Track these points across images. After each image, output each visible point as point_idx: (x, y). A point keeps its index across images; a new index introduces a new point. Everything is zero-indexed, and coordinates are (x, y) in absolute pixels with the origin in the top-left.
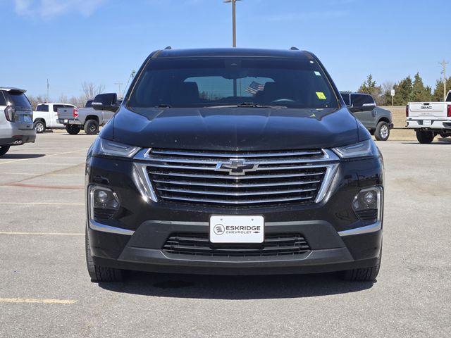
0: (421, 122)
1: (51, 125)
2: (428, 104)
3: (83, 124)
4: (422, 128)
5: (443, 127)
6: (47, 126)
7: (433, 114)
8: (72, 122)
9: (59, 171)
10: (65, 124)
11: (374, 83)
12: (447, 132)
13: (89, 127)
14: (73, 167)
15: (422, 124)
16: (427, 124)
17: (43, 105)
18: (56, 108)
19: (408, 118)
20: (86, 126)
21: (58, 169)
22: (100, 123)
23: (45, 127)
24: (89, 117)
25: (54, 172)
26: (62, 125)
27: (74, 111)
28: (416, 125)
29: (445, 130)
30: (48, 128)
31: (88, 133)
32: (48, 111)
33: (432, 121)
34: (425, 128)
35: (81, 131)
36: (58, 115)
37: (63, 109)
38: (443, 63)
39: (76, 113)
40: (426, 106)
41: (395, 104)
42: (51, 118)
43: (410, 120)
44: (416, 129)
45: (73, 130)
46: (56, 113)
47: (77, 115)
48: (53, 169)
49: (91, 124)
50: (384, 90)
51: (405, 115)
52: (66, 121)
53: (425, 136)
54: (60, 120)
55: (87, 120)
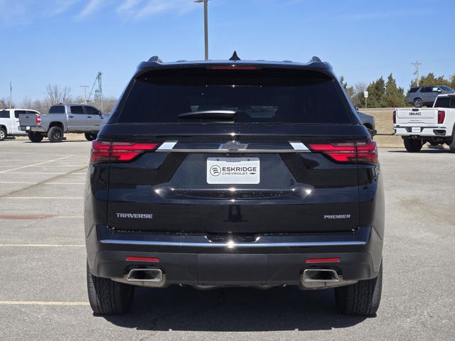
0: (409, 129)
1: (13, 132)
2: (417, 110)
3: (46, 131)
4: (411, 136)
5: (433, 134)
6: (8, 133)
7: (423, 120)
8: (34, 130)
9: (17, 192)
10: (27, 131)
11: (346, 84)
12: (438, 140)
13: (53, 134)
14: (32, 186)
15: (411, 131)
16: (416, 132)
17: (4, 112)
18: (17, 114)
19: (395, 125)
20: (49, 134)
21: (16, 189)
22: (65, 131)
23: (6, 134)
24: (52, 124)
25: (12, 194)
26: (24, 132)
27: (37, 117)
28: (405, 132)
29: (435, 138)
30: (10, 135)
31: (52, 141)
32: (9, 117)
33: (422, 128)
34: (414, 136)
35: (44, 138)
36: (20, 121)
37: (25, 115)
38: (417, 64)
39: (38, 119)
40: (415, 112)
41: (369, 106)
42: (12, 124)
43: (398, 127)
44: (404, 137)
45: (36, 137)
46: (18, 119)
47: (39, 122)
48: (10, 190)
49: (55, 131)
50: (356, 92)
51: (392, 121)
52: (28, 128)
53: (413, 144)
54: (22, 127)
55: (50, 126)
